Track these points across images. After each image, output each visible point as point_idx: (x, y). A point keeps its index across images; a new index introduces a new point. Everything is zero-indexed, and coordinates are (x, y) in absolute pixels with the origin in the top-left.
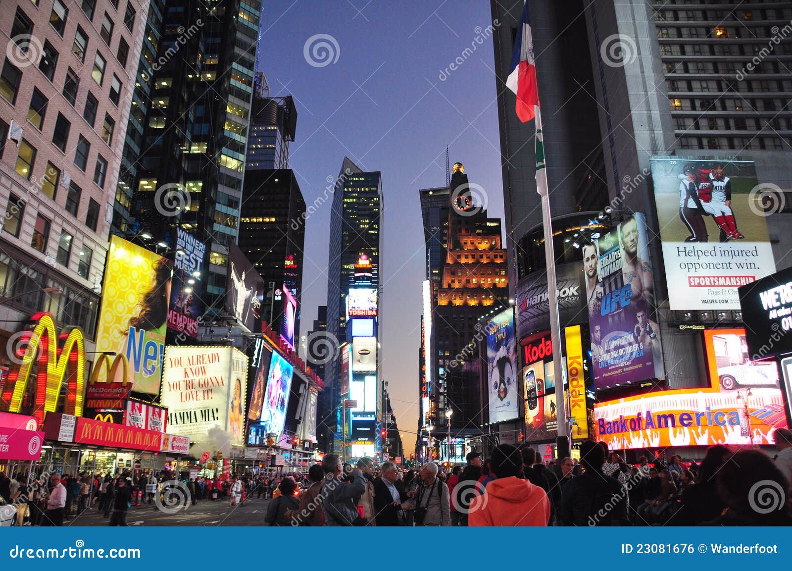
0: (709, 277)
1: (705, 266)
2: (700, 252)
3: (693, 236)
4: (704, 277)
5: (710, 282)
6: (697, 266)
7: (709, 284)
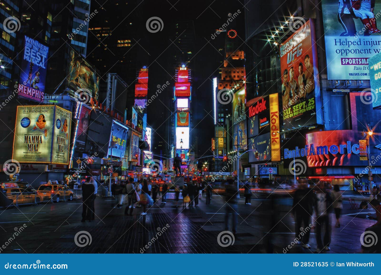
0: (355, 59)
1: (353, 51)
2: (350, 43)
3: (346, 32)
4: (352, 59)
5: (356, 62)
6: (348, 51)
7: (355, 63)
